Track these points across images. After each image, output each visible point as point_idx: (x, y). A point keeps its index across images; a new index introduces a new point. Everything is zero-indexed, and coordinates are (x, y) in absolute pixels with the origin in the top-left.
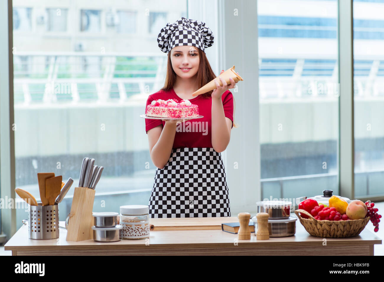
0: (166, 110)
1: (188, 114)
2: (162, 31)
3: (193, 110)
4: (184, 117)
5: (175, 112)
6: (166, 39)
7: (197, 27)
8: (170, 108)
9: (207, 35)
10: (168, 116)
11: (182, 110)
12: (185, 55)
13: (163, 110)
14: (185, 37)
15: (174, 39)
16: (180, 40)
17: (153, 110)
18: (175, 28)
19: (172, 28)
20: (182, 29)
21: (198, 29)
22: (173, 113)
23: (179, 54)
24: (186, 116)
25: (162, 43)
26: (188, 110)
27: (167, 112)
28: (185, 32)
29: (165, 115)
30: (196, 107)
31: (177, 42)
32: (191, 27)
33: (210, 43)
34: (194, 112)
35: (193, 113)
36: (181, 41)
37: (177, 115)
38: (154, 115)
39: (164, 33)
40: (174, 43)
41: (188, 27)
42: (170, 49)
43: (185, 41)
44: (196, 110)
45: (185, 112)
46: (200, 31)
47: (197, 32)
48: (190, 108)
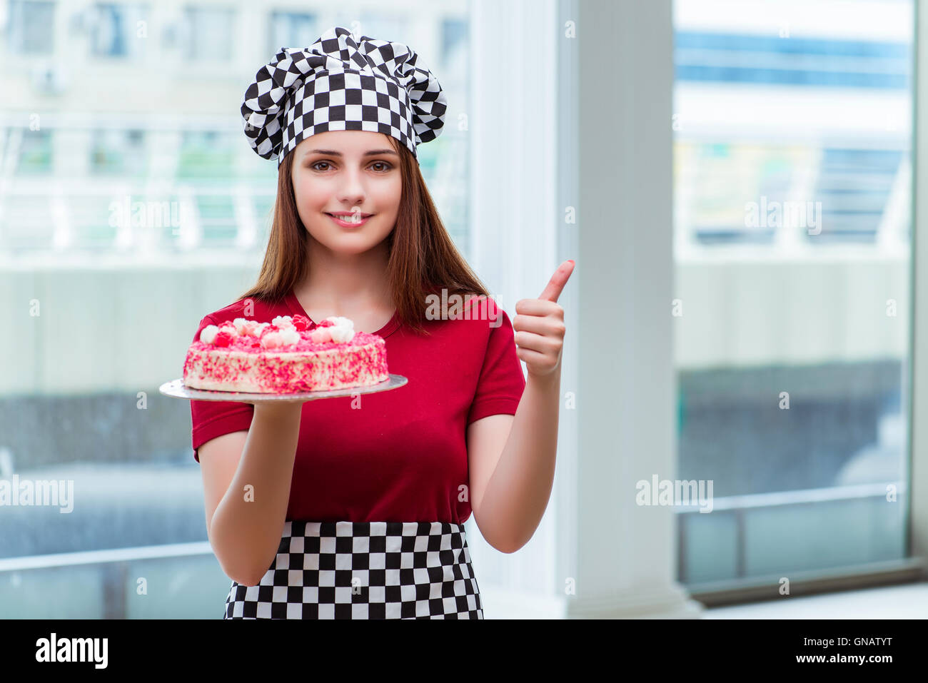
0: (251, 364)
1: (342, 377)
2: (263, 74)
3: (360, 359)
4: (324, 386)
5: (286, 371)
6: (274, 107)
7: (392, 66)
8: (269, 355)
9: (425, 98)
10: (260, 386)
11: (314, 360)
12: (352, 166)
13: (242, 364)
14: (354, 97)
15: (309, 104)
16: (332, 109)
17: (206, 364)
18: (314, 63)
19: (303, 66)
20: (341, 70)
21: (396, 72)
22: (280, 375)
23: (326, 162)
24: (332, 385)
25: (257, 121)
26: (338, 360)
27: (257, 372)
28: (352, 82)
29: (249, 381)
30: (371, 345)
31: (321, 115)
32: (373, 65)
33: (429, 129)
34: (364, 367)
35: (363, 371)
36: (337, 113)
37: (294, 381)
38: (209, 383)
39: (269, 82)
40: (308, 121)
41: (362, 65)
42: (292, 144)
43: (354, 113)
44: (375, 358)
45: (329, 367)
46: (403, 81)
47: (395, 83)
48: (348, 350)
